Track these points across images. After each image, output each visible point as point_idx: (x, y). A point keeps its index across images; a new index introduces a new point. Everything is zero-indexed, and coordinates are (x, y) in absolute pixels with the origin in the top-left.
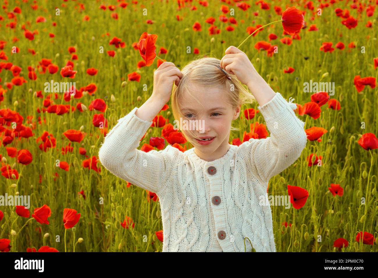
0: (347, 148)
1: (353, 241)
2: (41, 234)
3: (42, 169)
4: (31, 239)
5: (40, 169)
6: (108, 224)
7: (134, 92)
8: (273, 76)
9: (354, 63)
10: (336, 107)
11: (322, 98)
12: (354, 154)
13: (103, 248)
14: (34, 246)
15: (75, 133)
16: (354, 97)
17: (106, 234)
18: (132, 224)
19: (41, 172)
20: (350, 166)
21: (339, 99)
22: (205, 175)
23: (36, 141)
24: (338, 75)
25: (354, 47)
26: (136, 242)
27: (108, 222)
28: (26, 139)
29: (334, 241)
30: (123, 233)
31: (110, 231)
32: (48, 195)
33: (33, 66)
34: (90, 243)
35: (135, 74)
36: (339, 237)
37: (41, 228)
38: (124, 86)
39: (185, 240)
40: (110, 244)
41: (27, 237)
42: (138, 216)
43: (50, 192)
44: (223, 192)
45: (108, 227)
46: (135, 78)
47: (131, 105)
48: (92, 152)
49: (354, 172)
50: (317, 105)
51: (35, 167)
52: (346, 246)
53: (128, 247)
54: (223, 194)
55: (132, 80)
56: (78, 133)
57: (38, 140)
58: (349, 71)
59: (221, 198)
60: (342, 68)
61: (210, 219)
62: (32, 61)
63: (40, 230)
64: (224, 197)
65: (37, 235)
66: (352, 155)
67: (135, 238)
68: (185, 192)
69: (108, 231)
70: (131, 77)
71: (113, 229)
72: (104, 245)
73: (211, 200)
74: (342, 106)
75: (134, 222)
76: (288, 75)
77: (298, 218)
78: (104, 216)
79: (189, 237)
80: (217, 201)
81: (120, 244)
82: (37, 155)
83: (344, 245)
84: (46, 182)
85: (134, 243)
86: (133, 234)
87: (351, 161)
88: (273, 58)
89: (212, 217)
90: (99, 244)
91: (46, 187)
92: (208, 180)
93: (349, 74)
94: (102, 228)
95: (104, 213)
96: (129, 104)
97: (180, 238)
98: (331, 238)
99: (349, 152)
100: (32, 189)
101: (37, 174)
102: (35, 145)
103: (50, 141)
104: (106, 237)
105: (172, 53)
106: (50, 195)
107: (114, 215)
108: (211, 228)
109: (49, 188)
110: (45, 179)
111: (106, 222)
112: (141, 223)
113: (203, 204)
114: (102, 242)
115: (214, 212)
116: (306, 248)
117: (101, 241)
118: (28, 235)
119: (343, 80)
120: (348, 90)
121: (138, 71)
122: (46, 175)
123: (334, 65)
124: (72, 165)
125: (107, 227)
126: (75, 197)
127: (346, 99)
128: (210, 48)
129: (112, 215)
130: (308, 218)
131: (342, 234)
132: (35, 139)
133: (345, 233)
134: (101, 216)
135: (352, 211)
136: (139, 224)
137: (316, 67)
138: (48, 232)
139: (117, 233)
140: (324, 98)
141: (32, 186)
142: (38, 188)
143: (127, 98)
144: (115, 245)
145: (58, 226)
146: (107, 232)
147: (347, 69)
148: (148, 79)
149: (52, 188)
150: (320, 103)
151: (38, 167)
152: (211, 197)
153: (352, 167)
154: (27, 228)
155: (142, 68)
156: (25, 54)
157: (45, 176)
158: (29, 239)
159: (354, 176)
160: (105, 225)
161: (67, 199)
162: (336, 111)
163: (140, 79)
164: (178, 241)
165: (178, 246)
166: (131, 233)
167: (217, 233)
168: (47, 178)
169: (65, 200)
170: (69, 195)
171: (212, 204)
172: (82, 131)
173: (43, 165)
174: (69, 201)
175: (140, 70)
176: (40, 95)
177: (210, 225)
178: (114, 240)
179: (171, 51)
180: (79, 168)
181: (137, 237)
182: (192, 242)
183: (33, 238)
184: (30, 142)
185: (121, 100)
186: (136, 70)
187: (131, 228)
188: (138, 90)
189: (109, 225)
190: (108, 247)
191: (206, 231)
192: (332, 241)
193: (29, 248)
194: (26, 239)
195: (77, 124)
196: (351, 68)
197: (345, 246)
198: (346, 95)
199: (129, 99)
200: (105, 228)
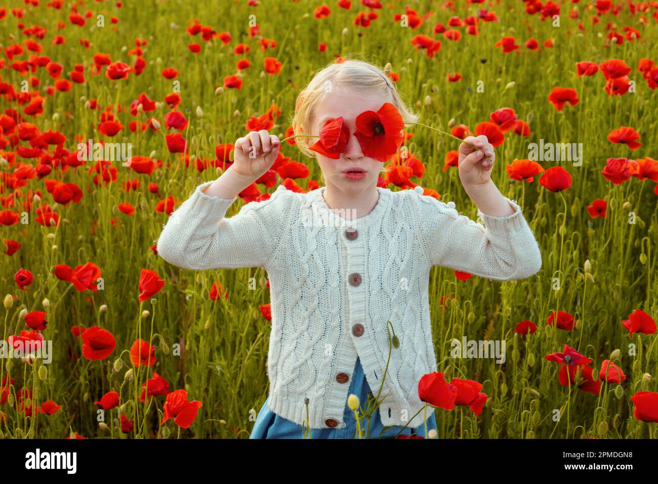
0: (538, 191)
1: (543, 325)
2: (92, 307)
3: (96, 212)
4: (78, 313)
5: (94, 212)
6: (190, 293)
7: (232, 104)
8: (431, 85)
9: (549, 70)
10: (523, 132)
11: (506, 117)
12: (547, 200)
13: (182, 328)
14: (83, 323)
15: (142, 162)
16: (550, 119)
17: (187, 308)
18: (225, 294)
19: (95, 216)
20: (542, 216)
21: (526, 120)
22: (342, 240)
23: (88, 172)
24: (527, 86)
25: (551, 46)
26: (231, 320)
27: (189, 291)
28: (74, 169)
29: (518, 323)
30: (212, 307)
31: (192, 302)
32: (104, 250)
33: (85, 64)
34: (164, 320)
35: (234, 78)
36: (523, 318)
37: (93, 297)
38: (219, 94)
39: (306, 334)
40: (192, 322)
41: (73, 311)
42: (234, 283)
43: (107, 245)
44: (366, 267)
45: (190, 298)
46: (234, 84)
47: (228, 123)
48: (167, 190)
49: (547, 226)
50: (498, 127)
51: (86, 210)
52: (534, 330)
53: (218, 327)
54: (366, 270)
55: (230, 86)
56: (148, 161)
57: (91, 171)
58: (543, 80)
59: (362, 275)
60: (533, 76)
61: (343, 306)
62: (84, 57)
63: (91, 301)
64: (366, 275)
65: (87, 307)
66: (544, 200)
67: (228, 313)
68: (306, 266)
69: (189, 304)
70: (228, 82)
71: (197, 300)
72: (183, 323)
73: (347, 279)
74: (531, 131)
75: (228, 290)
76: (454, 84)
77: (464, 290)
78: (185, 282)
79: (311, 330)
80: (356, 280)
81: (208, 322)
82: (90, 191)
83: (529, 330)
84: (101, 230)
85: (228, 320)
86: (227, 307)
87: (543, 209)
88: (434, 59)
89: (347, 302)
90: (176, 322)
91: (102, 239)
92: (346, 248)
93: (543, 84)
94: (181, 300)
95: (184, 278)
96: (225, 121)
97: (299, 331)
98: (513, 320)
99: (540, 198)
100: (81, 241)
101: (88, 219)
102: (87, 178)
103: (109, 172)
104: (186, 312)
105: (287, 49)
106: (107, 250)
107: (200, 279)
108: (343, 318)
109: (105, 239)
110: (99, 227)
111: (187, 291)
112: (239, 293)
113: (334, 284)
114: (181, 319)
115: (350, 297)
116: (475, 334)
117: (179, 318)
118: (75, 308)
119: (533, 93)
120: (541, 108)
121: (239, 74)
122: (101, 222)
123: (521, 72)
124: (140, 207)
125: (187, 298)
126: (142, 253)
127: (538, 121)
128: (341, 44)
129: (197, 279)
130: (479, 290)
131: (528, 315)
132: (87, 169)
133: (533, 314)
134: (180, 282)
135: (542, 282)
136: (236, 294)
137: (496, 73)
138: (103, 304)
139: (202, 306)
140: (509, 118)
141: (80, 237)
142: (89, 239)
143: (222, 112)
144: (200, 323)
145: (118, 296)
146: (187, 304)
147: (541, 78)
148: (252, 86)
149: (110, 240)
150: (503, 124)
151: (90, 210)
152: (348, 274)
153: (544, 219)
154: (73, 298)
155: (245, 70)
156: (75, 47)
157: (99, 222)
158: (76, 313)
159: (547, 232)
160: (185, 295)
161: (131, 257)
162: (522, 137)
163: (242, 86)
164: (296, 335)
165: (295, 341)
166: (223, 306)
167: (351, 326)
168: (102, 225)
169: (128, 259)
170: (134, 251)
171: (348, 284)
172: (153, 158)
173: (98, 206)
174: (134, 260)
175: (241, 72)
176: (93, 106)
177: (343, 314)
178: (198, 317)
179: (286, 46)
180: (147, 213)
181: (231, 313)
182: (315, 337)
183: (81, 311)
184: (79, 174)
185: (212, 115)
186: (236, 72)
187: (223, 300)
188: (239, 101)
189: (191, 295)
190: (189, 327)
191: (336, 323)
192: (514, 324)
193: (75, 326)
194: (71, 314)
195: (148, 149)
196: (546, 77)
197: (531, 332)
198: (538, 115)
199: (224, 115)
200: (185, 300)
